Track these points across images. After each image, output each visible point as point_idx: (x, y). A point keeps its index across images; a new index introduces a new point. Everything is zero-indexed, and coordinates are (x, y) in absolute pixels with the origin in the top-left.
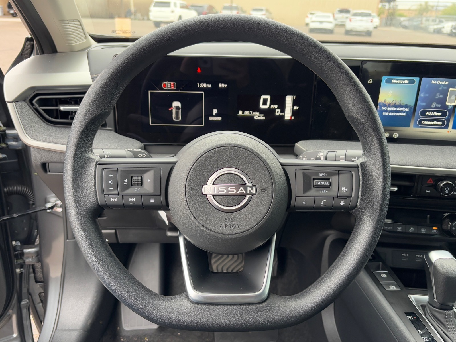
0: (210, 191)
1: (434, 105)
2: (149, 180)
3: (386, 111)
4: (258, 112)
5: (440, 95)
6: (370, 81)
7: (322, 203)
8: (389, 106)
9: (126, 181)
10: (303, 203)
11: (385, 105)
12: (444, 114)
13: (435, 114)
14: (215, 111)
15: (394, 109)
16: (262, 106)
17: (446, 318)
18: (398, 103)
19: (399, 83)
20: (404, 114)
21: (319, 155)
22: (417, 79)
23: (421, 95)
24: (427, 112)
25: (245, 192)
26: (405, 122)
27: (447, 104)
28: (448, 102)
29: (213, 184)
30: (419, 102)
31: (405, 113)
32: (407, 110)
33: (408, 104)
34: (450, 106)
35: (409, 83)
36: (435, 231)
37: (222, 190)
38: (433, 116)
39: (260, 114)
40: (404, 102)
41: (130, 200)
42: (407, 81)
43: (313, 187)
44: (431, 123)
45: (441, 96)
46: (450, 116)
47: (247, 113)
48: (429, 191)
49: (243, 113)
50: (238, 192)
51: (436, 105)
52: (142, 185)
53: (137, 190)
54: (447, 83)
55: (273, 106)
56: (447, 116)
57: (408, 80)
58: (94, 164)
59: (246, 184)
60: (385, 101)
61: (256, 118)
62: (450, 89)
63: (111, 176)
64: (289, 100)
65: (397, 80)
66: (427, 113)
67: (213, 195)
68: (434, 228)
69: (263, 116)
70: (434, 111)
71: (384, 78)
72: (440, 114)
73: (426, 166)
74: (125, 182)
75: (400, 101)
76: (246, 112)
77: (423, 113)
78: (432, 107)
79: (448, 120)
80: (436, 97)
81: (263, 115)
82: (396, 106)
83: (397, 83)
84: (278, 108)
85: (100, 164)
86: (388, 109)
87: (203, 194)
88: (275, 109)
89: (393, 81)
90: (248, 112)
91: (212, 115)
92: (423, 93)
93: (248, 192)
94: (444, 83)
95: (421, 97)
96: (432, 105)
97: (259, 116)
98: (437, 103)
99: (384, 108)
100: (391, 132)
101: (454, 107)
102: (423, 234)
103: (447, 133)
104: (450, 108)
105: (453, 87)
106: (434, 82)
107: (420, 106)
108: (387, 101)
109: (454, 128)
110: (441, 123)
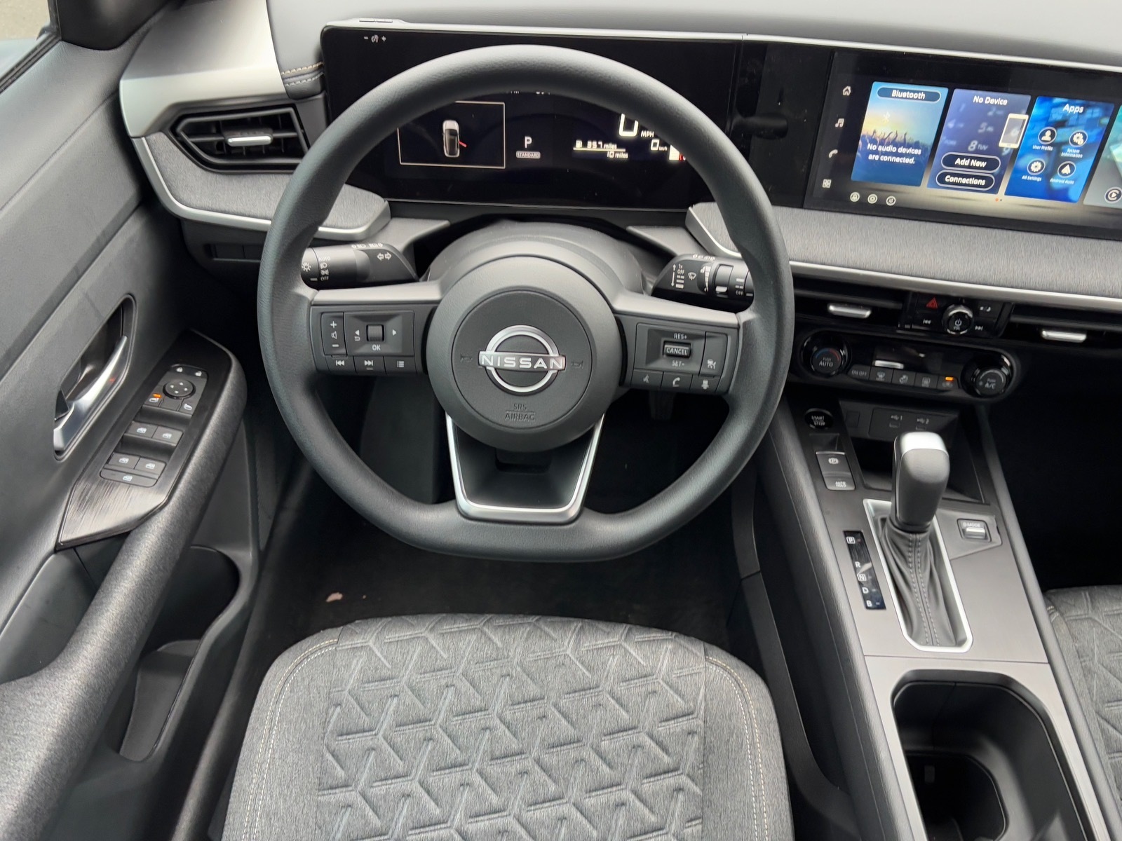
0: (490, 360)
1: (974, 145)
2: (394, 333)
3: (876, 152)
4: (613, 142)
5: (987, 127)
6: (847, 90)
7: (674, 383)
8: (882, 143)
9: (358, 333)
10: (644, 380)
11: (874, 141)
12: (991, 165)
13: (974, 163)
14: (528, 141)
15: (891, 149)
16: (623, 133)
17: (909, 546)
18: (900, 139)
19: (906, 98)
20: (911, 161)
21: (704, 268)
22: (943, 92)
23: (949, 124)
24: (959, 159)
25: (546, 367)
26: (911, 175)
27: (1001, 144)
28: (1003, 142)
29: (496, 351)
30: (943, 138)
31: (913, 159)
32: (918, 152)
33: (921, 141)
34: (1007, 149)
35: (926, 99)
36: (948, 384)
37: (510, 361)
38: (969, 167)
39: (618, 147)
40: (912, 137)
41: (366, 363)
42: (922, 96)
43: (663, 354)
44: (964, 181)
45: (990, 129)
46: (1003, 169)
47: (592, 146)
48: (929, 322)
49: (585, 145)
50: (535, 367)
51: (977, 146)
52: (383, 339)
53: (376, 348)
54: (1005, 102)
55: (644, 134)
56: (996, 171)
57: (925, 92)
58: (306, 305)
59: (548, 354)
60: (875, 132)
61: (610, 156)
62: (1011, 116)
63: (334, 325)
65: (902, 91)
67: (496, 369)
68: (947, 378)
69: (624, 152)
70: (972, 158)
71: (877, 87)
72: (983, 164)
73: (929, 275)
74: (357, 335)
75: (905, 135)
76: (589, 143)
77: (950, 161)
78: (970, 149)
79: (999, 178)
80: (980, 131)
81: (624, 150)
82: (895, 143)
83: (902, 98)
84: (656, 137)
85: (314, 305)
86: (880, 148)
87: (479, 365)
88: (649, 140)
89: (894, 93)
90: (595, 143)
91: (522, 148)
92: (954, 120)
93: (551, 367)
94: (999, 101)
95: (948, 128)
96: (969, 144)
97: (619, 152)
98: (979, 143)
99: (871, 147)
100: (882, 194)
101: (1015, 151)
102: (925, 389)
103: (1000, 202)
104: (1006, 153)
105: (1018, 112)
106: (977, 100)
107: (945, 146)
108: (878, 134)
109: (1010, 192)
110: (983, 183)
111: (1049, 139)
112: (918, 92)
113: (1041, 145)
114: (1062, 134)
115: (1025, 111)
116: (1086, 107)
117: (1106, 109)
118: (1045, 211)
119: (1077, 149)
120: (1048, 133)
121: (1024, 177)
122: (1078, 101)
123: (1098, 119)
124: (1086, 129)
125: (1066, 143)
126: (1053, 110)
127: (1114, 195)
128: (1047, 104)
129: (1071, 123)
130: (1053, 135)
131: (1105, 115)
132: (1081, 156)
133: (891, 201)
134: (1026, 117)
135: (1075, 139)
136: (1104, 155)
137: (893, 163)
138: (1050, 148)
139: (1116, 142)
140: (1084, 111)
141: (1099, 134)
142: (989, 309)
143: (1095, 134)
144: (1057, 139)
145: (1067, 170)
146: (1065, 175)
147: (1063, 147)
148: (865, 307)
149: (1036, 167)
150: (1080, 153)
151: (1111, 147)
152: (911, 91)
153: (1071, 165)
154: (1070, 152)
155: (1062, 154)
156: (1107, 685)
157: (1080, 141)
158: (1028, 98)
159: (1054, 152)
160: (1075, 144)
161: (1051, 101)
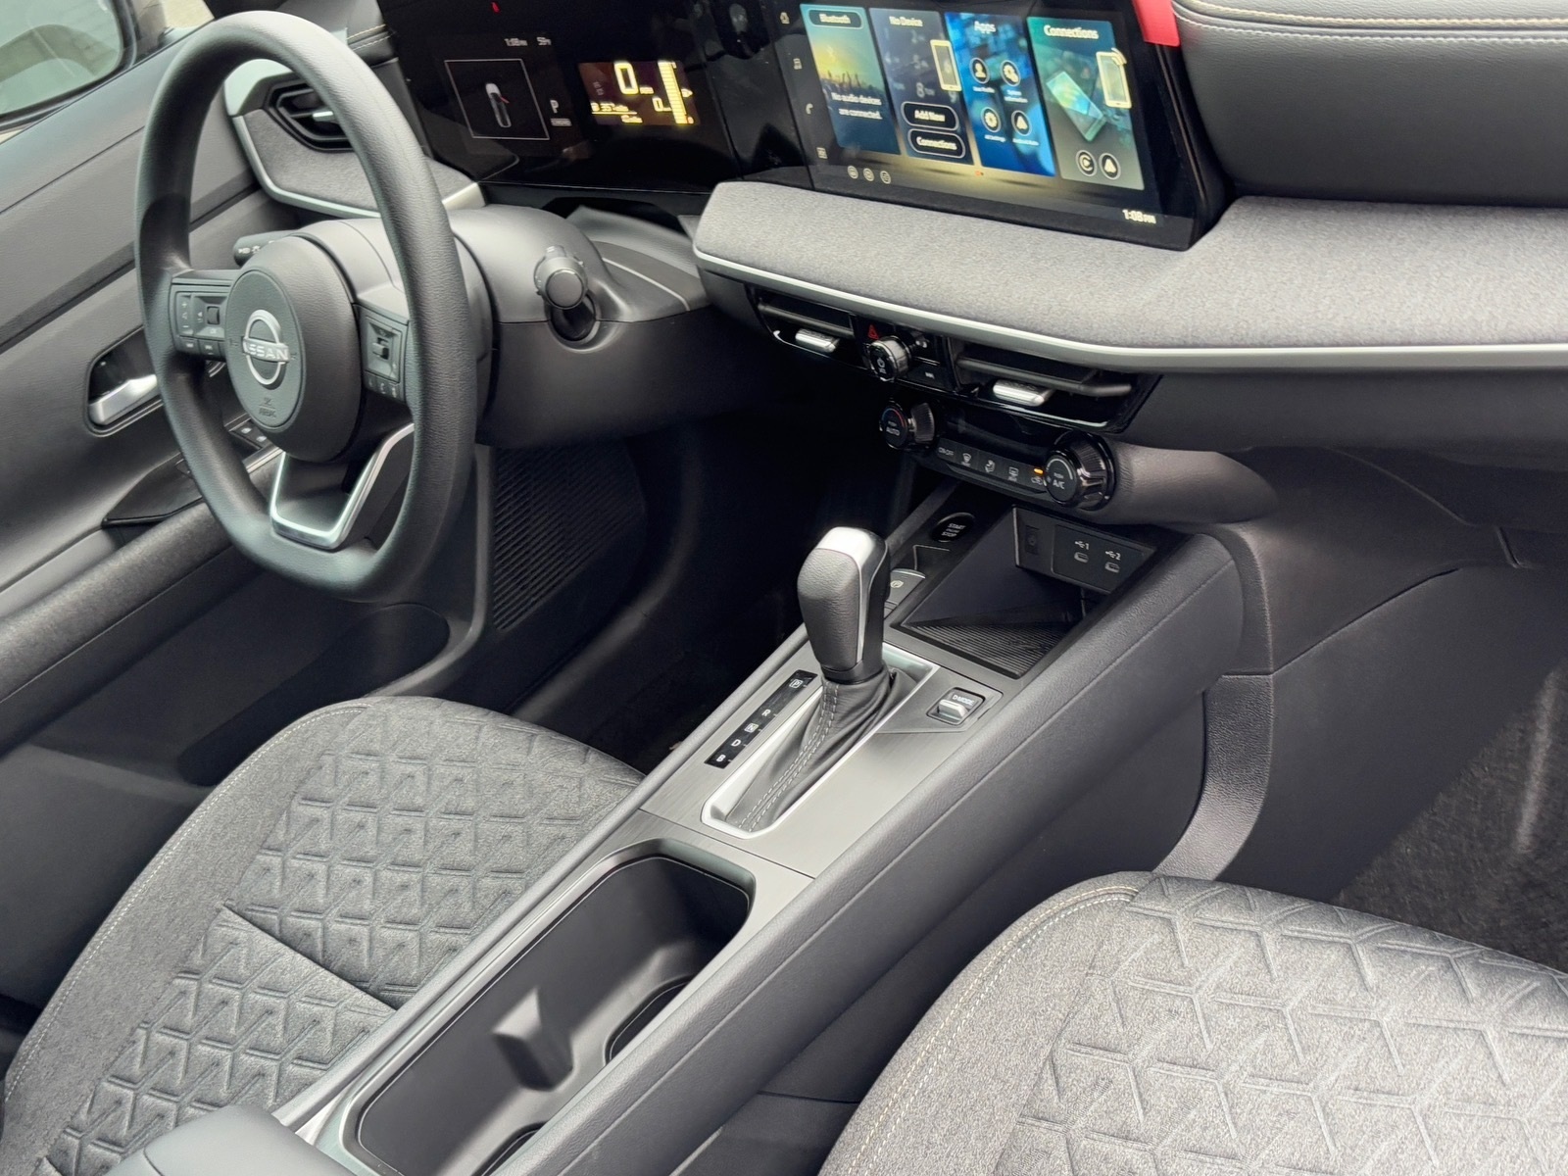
1: (920, 89)
3: (843, 105)
4: (620, 102)
5: (920, 60)
6: (784, 17)
8: (842, 90)
11: (835, 90)
12: (949, 119)
13: (933, 116)
14: (554, 104)
15: (852, 98)
16: (624, 90)
18: (854, 83)
19: (834, 24)
20: (876, 115)
22: (860, 11)
23: (887, 59)
24: (917, 111)
26: (886, 138)
27: (944, 87)
28: (945, 82)
29: (249, 337)
30: (889, 80)
31: (878, 113)
32: (877, 102)
33: (874, 85)
34: (952, 93)
35: (852, 25)
36: (1036, 481)
38: (930, 122)
39: (628, 109)
40: (865, 80)
41: (205, 346)
42: (845, 19)
44: (936, 144)
45: (924, 64)
46: (962, 124)
47: (607, 108)
49: (600, 107)
51: (924, 91)
54: (919, 23)
55: (643, 90)
56: (957, 127)
57: (849, 15)
60: (830, 74)
61: (626, 119)
62: (934, 43)
64: (666, 69)
65: (829, 14)
66: (917, 114)
67: (251, 357)
69: (636, 115)
70: (928, 109)
71: (806, 9)
72: (941, 118)
74: (201, 317)
75: (856, 76)
76: (603, 105)
77: (909, 113)
78: (920, 95)
79: (964, 139)
80: (917, 67)
81: (635, 113)
82: (853, 90)
83: (830, 24)
86: (844, 98)
88: (649, 97)
89: (823, 18)
90: (607, 104)
92: (888, 53)
94: (913, 22)
95: (887, 63)
96: (917, 89)
97: (631, 116)
98: (924, 86)
99: (836, 97)
100: (873, 166)
101: (961, 94)
102: (1011, 483)
103: (976, 175)
104: (954, 98)
105: (937, 37)
106: (894, 21)
107: (896, 90)
108: (834, 78)
109: (986, 162)
110: (953, 146)
111: (984, 75)
112: (842, 14)
113: (981, 86)
114: (993, 67)
115: (942, 35)
116: (996, 23)
117: (1016, 25)
118: (1030, 190)
119: (1016, 89)
120: (978, 67)
121: (987, 137)
122: (985, 16)
123: (1014, 41)
124: (1011, 58)
125: (1001, 81)
126: (968, 31)
127: (1086, 163)
128: (957, 22)
129: (992, 48)
130: (984, 70)
131: (1019, 35)
132: (1025, 101)
133: (885, 177)
134: (948, 43)
135: (1008, 75)
136: (1046, 98)
137: (864, 119)
138: (991, 90)
139: (1049, 76)
140: (997, 31)
141: (1027, 66)
142: (925, 345)
143: (1023, 59)
144: (992, 75)
145: (1021, 123)
146: (1023, 131)
147: (1003, 88)
148: (826, 333)
149: (991, 120)
150: (1023, 96)
151: (1048, 84)
152: (836, 14)
153: (1023, 117)
154: (1013, 96)
155: (1007, 99)
156: (1096, 1018)
157: (1015, 78)
158: (936, 14)
159: (997, 96)
160: (1010, 81)
161: (958, 17)
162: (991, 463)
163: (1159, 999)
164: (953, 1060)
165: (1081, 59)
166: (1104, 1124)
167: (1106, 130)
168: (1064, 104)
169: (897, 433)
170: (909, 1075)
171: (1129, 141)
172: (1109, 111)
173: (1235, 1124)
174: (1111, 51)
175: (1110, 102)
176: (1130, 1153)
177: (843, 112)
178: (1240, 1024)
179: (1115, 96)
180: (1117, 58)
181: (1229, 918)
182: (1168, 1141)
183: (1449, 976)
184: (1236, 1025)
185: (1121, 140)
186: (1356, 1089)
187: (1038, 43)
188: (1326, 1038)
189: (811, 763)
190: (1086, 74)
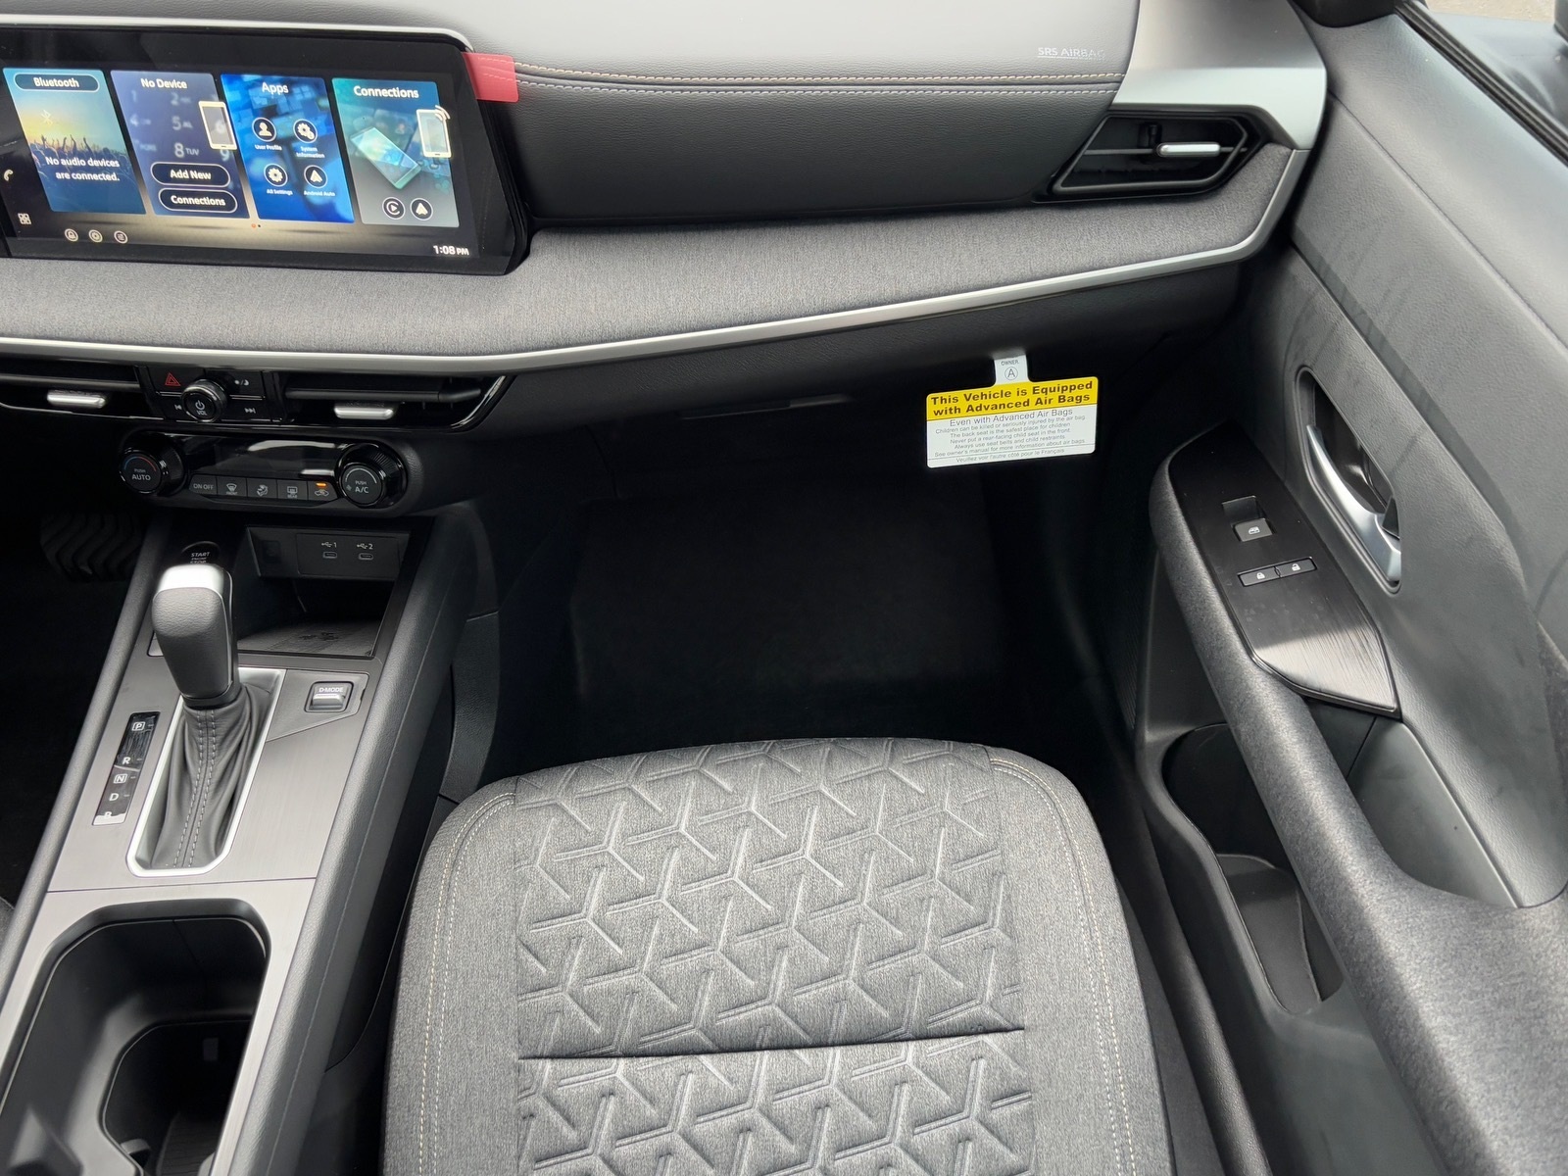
1: (179, 150)
3: (62, 169)
5: (181, 122)
11: (51, 154)
12: (219, 177)
13: (195, 175)
15: (76, 162)
18: (80, 146)
19: (55, 88)
20: (113, 177)
22: (97, 75)
23: (132, 122)
24: (173, 171)
26: (126, 197)
27: (214, 146)
28: (215, 142)
30: (135, 142)
31: (114, 175)
32: (114, 164)
33: (110, 148)
34: (225, 152)
35: (80, 88)
36: (322, 492)
38: (191, 181)
40: (96, 143)
42: (72, 83)
44: (197, 201)
45: (187, 125)
46: (236, 181)
48: (181, 408)
51: (185, 151)
56: (229, 184)
57: (76, 78)
60: (44, 140)
62: (202, 104)
65: (45, 77)
66: (173, 174)
70: (189, 168)
71: (10, 75)
72: (208, 176)
75: (85, 140)
77: (162, 173)
78: (179, 156)
79: (239, 194)
80: (176, 128)
82: (75, 153)
83: (50, 88)
86: (64, 162)
89: (38, 82)
92: (135, 116)
94: (175, 84)
95: (133, 126)
96: (174, 149)
98: (185, 146)
99: (50, 161)
100: (104, 227)
101: (237, 154)
102: (293, 501)
103: (252, 228)
104: (226, 157)
105: (208, 98)
106: (145, 83)
107: (144, 152)
108: (49, 141)
109: (264, 214)
110: (222, 202)
111: (269, 134)
112: (67, 78)
113: (265, 144)
114: (283, 126)
115: (216, 97)
116: (290, 85)
117: (316, 87)
118: (321, 237)
119: (312, 146)
120: (263, 126)
121: (269, 191)
122: (275, 77)
123: (314, 101)
124: (307, 117)
125: (292, 139)
126: (251, 92)
127: (394, 208)
128: (237, 84)
129: (284, 108)
130: (270, 129)
131: (321, 95)
132: (323, 156)
133: (121, 237)
134: (222, 104)
135: (302, 133)
136: (350, 152)
137: (93, 182)
138: (278, 148)
139: (354, 132)
140: (291, 92)
141: (327, 123)
142: (247, 383)
143: (321, 120)
144: (280, 133)
145: (315, 177)
146: (317, 184)
147: (294, 145)
148: (93, 390)
149: (276, 175)
150: (320, 152)
151: (354, 140)
152: (58, 77)
153: (319, 171)
154: (306, 152)
155: (298, 155)
156: (543, 897)
157: (309, 134)
158: (209, 77)
159: (286, 152)
160: (305, 139)
161: (241, 79)
162: (262, 487)
163: (585, 863)
164: (456, 978)
165: (396, 116)
166: (594, 968)
167: (420, 180)
168: (372, 158)
169: (148, 478)
170: (430, 1006)
171: (447, 188)
172: (425, 161)
173: (692, 923)
174: (434, 108)
175: (428, 153)
176: (624, 979)
177: (59, 176)
178: (656, 854)
179: (434, 148)
180: (441, 114)
181: (600, 786)
182: (648, 957)
183: (775, 765)
184: (653, 856)
185: (438, 185)
186: (762, 861)
187: (345, 102)
188: (722, 838)
189: (212, 787)
190: (401, 129)
